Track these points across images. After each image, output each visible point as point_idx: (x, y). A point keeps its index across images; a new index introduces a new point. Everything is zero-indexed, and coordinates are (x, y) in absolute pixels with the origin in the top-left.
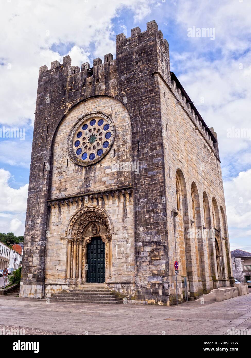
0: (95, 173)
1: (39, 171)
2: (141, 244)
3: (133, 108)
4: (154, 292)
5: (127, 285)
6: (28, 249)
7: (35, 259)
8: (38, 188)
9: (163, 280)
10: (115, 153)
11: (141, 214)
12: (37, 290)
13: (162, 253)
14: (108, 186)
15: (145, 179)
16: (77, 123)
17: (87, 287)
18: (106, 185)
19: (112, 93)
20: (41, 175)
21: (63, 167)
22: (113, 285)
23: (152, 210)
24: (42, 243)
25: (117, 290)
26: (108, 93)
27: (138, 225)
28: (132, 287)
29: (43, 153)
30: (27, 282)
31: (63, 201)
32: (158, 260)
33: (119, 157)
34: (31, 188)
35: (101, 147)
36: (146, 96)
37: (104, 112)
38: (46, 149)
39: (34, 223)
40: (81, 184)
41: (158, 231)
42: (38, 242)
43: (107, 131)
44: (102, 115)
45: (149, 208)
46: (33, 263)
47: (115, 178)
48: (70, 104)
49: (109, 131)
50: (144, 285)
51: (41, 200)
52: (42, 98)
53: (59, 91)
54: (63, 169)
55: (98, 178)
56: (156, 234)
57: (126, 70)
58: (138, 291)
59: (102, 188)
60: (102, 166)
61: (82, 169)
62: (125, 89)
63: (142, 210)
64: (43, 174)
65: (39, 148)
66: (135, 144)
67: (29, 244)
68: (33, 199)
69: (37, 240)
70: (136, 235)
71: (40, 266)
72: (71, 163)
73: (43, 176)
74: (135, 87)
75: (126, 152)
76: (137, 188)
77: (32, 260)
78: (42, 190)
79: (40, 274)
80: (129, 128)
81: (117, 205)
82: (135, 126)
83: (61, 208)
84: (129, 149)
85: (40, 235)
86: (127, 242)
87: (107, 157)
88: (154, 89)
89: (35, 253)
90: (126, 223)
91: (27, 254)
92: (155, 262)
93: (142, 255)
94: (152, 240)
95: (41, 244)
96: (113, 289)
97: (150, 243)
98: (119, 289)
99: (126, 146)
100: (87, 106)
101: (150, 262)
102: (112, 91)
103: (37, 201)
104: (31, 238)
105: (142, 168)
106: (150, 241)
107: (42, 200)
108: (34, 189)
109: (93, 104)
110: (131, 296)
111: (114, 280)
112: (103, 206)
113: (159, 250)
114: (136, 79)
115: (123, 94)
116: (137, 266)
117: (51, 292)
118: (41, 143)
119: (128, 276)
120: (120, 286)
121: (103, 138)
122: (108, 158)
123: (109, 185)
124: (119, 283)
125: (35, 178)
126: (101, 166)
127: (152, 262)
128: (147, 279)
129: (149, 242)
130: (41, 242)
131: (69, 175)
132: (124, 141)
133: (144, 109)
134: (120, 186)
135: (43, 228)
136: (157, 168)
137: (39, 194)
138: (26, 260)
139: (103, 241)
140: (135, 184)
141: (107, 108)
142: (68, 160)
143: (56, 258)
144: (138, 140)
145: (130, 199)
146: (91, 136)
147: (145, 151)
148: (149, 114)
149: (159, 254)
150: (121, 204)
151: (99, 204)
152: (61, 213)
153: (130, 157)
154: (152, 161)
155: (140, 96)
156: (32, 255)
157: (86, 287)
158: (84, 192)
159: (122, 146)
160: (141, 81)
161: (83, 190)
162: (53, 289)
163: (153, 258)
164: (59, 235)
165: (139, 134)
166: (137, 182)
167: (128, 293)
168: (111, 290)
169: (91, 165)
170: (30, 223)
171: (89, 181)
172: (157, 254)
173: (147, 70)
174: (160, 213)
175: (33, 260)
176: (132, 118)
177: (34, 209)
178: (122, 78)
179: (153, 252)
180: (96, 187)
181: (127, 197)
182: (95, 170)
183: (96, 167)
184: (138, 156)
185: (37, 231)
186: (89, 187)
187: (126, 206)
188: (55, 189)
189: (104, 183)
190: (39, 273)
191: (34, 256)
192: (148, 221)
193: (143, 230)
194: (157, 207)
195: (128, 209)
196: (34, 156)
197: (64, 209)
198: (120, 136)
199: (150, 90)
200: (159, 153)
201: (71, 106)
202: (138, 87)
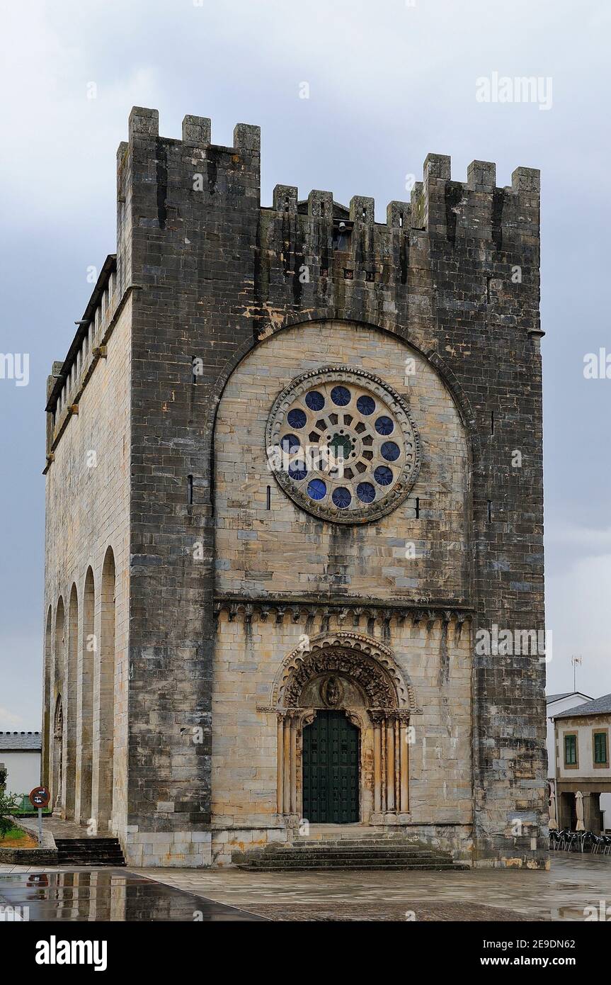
0: (361, 549)
1: (173, 498)
2: (492, 742)
3: (478, 407)
4: (521, 842)
5: (449, 829)
6: (149, 731)
7: (178, 760)
8: (172, 551)
9: (539, 819)
10: (417, 509)
11: (493, 675)
12: (196, 846)
13: (538, 764)
14: (401, 592)
15: (505, 598)
16: (297, 382)
17: (336, 834)
18: (395, 588)
19: (417, 335)
20: (181, 512)
21: (253, 505)
22: (415, 830)
23: (517, 671)
24: (201, 717)
25: (425, 841)
26: (408, 334)
27: (486, 699)
28: (463, 833)
29: (182, 441)
30: (156, 825)
31: (268, 608)
32: (529, 778)
33: (430, 522)
34: (142, 545)
35: (368, 477)
36: (510, 385)
37: (387, 381)
38: (194, 432)
39: (167, 656)
40: (319, 569)
41: (529, 718)
42: (187, 714)
43: (386, 438)
44: (378, 389)
45: (511, 664)
46: (173, 772)
47: (419, 576)
48: (277, 312)
49: (393, 440)
50: (498, 829)
51: (187, 593)
52: (158, 239)
53: (232, 246)
54: (254, 511)
55: (371, 565)
56: (525, 724)
57: (459, 286)
58: (485, 842)
59: (384, 594)
60: (381, 535)
61: (322, 527)
62: (456, 341)
63: (496, 667)
64: (189, 512)
65: (163, 421)
66: (481, 504)
67: (154, 717)
68: (153, 582)
69: (185, 707)
70: (482, 722)
71: (202, 780)
72: (283, 501)
73: (189, 519)
74: (482, 349)
75: (450, 515)
76: (483, 614)
77: (170, 763)
78: (191, 562)
79: (203, 804)
80: (458, 454)
81: (423, 643)
82: (482, 457)
83: (254, 626)
84: (458, 511)
85: (193, 694)
86: (449, 733)
87: (398, 513)
88: (532, 376)
89: (178, 743)
90: (448, 689)
91: (147, 744)
92: (522, 783)
93: (495, 767)
94: (517, 736)
95: (198, 720)
96: (416, 838)
97: (514, 742)
98: (430, 838)
99: (449, 499)
100: (330, 341)
101: (513, 781)
102: (417, 330)
103: (174, 593)
104: (156, 700)
105: (496, 568)
106: (514, 739)
107: (193, 593)
108: (154, 550)
109: (351, 344)
110: (459, 853)
111: (416, 818)
112: (387, 640)
113: (531, 757)
114: (487, 325)
115: (449, 353)
116: (483, 788)
117: (230, 848)
118: (170, 405)
119: (450, 810)
120: (433, 831)
121: (375, 454)
122: (401, 518)
123: (405, 589)
124: (429, 825)
125: (157, 519)
126: (378, 533)
127: (516, 781)
128: (504, 816)
129: (511, 740)
130: (199, 714)
131: (276, 533)
132: (444, 485)
133: (504, 418)
134: (433, 598)
135: (204, 675)
136: (533, 578)
137: (179, 573)
138: (146, 762)
139: (355, 723)
140: (481, 604)
141: (394, 371)
142: (269, 487)
143: (245, 761)
144: (490, 496)
145: (458, 635)
146: (336, 435)
147: (507, 529)
148: (516, 436)
149: (532, 767)
150: (435, 644)
151: (373, 632)
152: (254, 638)
153: (461, 531)
154: (521, 558)
155: (495, 380)
156: (168, 749)
157: (332, 835)
158: (329, 594)
159: (438, 496)
160: (499, 339)
161: (324, 586)
162: (238, 841)
163: (518, 774)
164: (252, 698)
165: (491, 482)
166: (484, 599)
167: (452, 846)
168: (411, 840)
169: (351, 525)
170: (148, 655)
171: (346, 567)
172: (527, 765)
173: (516, 312)
174: (536, 680)
175: (173, 764)
176: (476, 432)
177: (164, 616)
178: (447, 305)
179: (519, 762)
180: (367, 587)
181: (451, 628)
182: (361, 539)
183: (363, 531)
184: (486, 535)
185: (181, 681)
186: (345, 583)
187: (447, 651)
188: (228, 566)
189: (390, 582)
190: (197, 798)
191: (172, 751)
192: (508, 694)
193: (498, 713)
194: (529, 665)
195: (452, 658)
196: (145, 444)
197: (264, 631)
198: (433, 468)
199: (521, 374)
200: (537, 542)
201: (282, 319)
202: (490, 351)
